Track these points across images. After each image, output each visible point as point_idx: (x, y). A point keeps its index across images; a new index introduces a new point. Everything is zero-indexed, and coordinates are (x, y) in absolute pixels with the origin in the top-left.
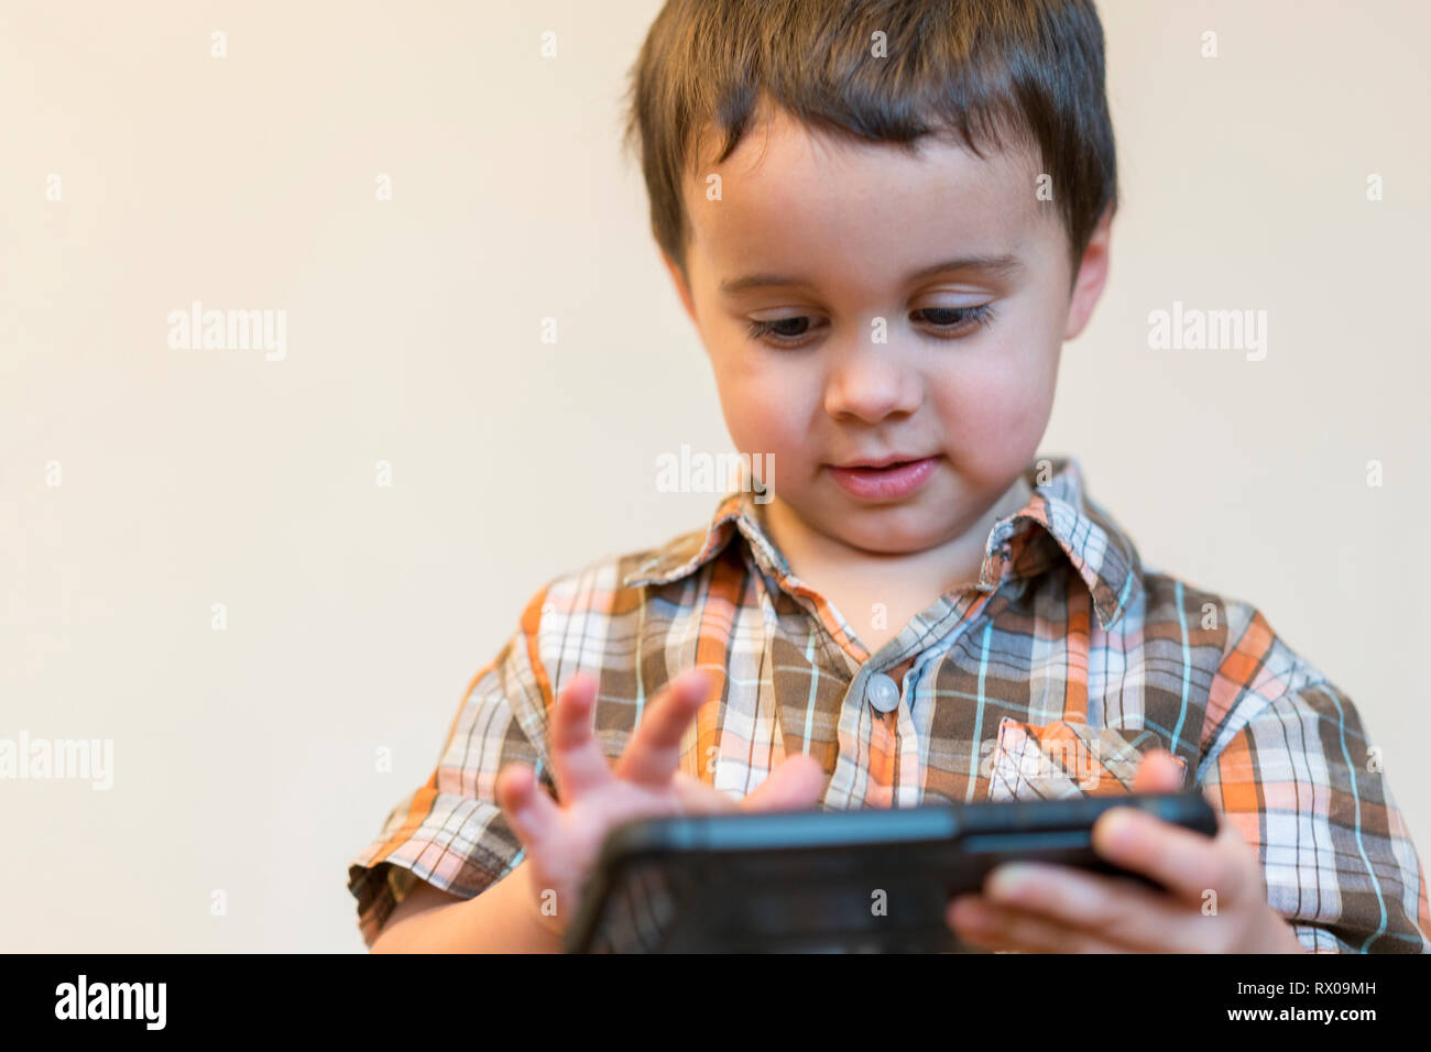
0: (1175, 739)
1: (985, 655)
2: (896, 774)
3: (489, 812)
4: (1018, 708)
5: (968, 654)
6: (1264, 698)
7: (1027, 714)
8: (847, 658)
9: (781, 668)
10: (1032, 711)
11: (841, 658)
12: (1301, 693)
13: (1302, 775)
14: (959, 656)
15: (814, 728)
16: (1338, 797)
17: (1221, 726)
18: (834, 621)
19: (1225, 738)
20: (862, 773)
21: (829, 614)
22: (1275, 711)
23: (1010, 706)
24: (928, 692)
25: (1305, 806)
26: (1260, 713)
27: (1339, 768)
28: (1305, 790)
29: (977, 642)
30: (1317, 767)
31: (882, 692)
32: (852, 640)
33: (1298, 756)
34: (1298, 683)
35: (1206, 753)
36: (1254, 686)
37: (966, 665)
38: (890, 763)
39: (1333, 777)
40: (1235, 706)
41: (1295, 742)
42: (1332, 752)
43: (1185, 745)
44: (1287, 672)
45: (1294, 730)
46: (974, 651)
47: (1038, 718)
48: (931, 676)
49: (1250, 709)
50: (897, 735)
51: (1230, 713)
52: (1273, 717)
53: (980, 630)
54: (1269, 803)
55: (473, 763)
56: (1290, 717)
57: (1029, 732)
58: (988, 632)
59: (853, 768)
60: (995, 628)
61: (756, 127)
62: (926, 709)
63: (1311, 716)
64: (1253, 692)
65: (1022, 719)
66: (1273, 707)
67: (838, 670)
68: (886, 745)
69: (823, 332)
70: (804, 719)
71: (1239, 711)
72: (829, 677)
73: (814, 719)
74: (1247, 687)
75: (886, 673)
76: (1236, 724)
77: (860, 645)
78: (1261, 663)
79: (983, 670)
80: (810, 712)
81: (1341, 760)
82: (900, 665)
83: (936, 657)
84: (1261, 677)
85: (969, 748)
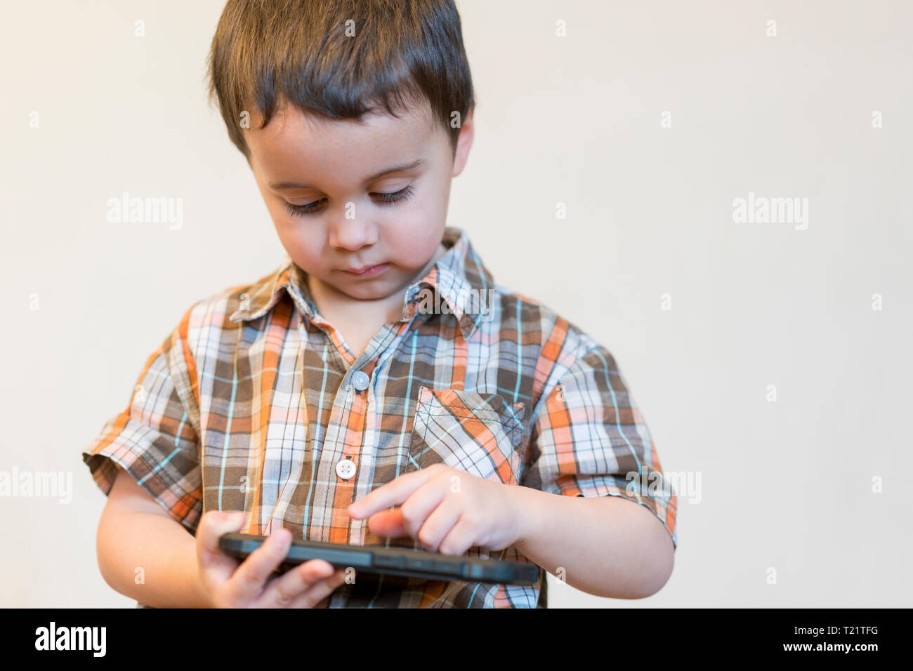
0: (516, 395)
1: (414, 351)
2: (365, 424)
3: (156, 434)
4: (428, 381)
5: (404, 353)
6: (565, 366)
7: (433, 385)
8: (343, 360)
9: (308, 367)
10: (436, 383)
11: (341, 359)
12: (584, 359)
13: (588, 403)
14: (399, 355)
15: (324, 403)
16: (608, 411)
17: (545, 384)
19: (548, 390)
21: (336, 337)
22: (571, 372)
23: (424, 381)
24: (383, 376)
25: (591, 419)
26: (564, 375)
27: (606, 394)
28: (590, 410)
29: (409, 345)
30: (594, 398)
31: (361, 380)
32: (347, 351)
33: (584, 393)
34: (582, 353)
35: (539, 399)
36: (559, 361)
37: (404, 359)
38: (363, 418)
39: (604, 401)
40: (551, 373)
41: (582, 386)
42: (602, 386)
43: (523, 396)
44: (575, 349)
45: (581, 381)
46: (407, 350)
47: (439, 387)
48: (387, 368)
49: (559, 373)
50: (367, 402)
51: (549, 377)
52: (571, 375)
53: (410, 339)
54: (574, 420)
55: (149, 408)
56: (579, 374)
57: (434, 394)
58: (415, 338)
60: (419, 335)
61: (278, 112)
62: (382, 387)
63: (589, 370)
64: (559, 364)
65: (430, 387)
66: (570, 370)
67: (338, 366)
68: (361, 409)
70: (319, 397)
71: (553, 375)
72: (333, 372)
73: (324, 398)
74: (556, 361)
75: (362, 370)
76: (552, 382)
77: (351, 354)
78: (562, 348)
79: (413, 359)
80: (322, 393)
81: (607, 390)
82: (369, 366)
83: (388, 357)
84: (563, 355)
85: (404, 402)
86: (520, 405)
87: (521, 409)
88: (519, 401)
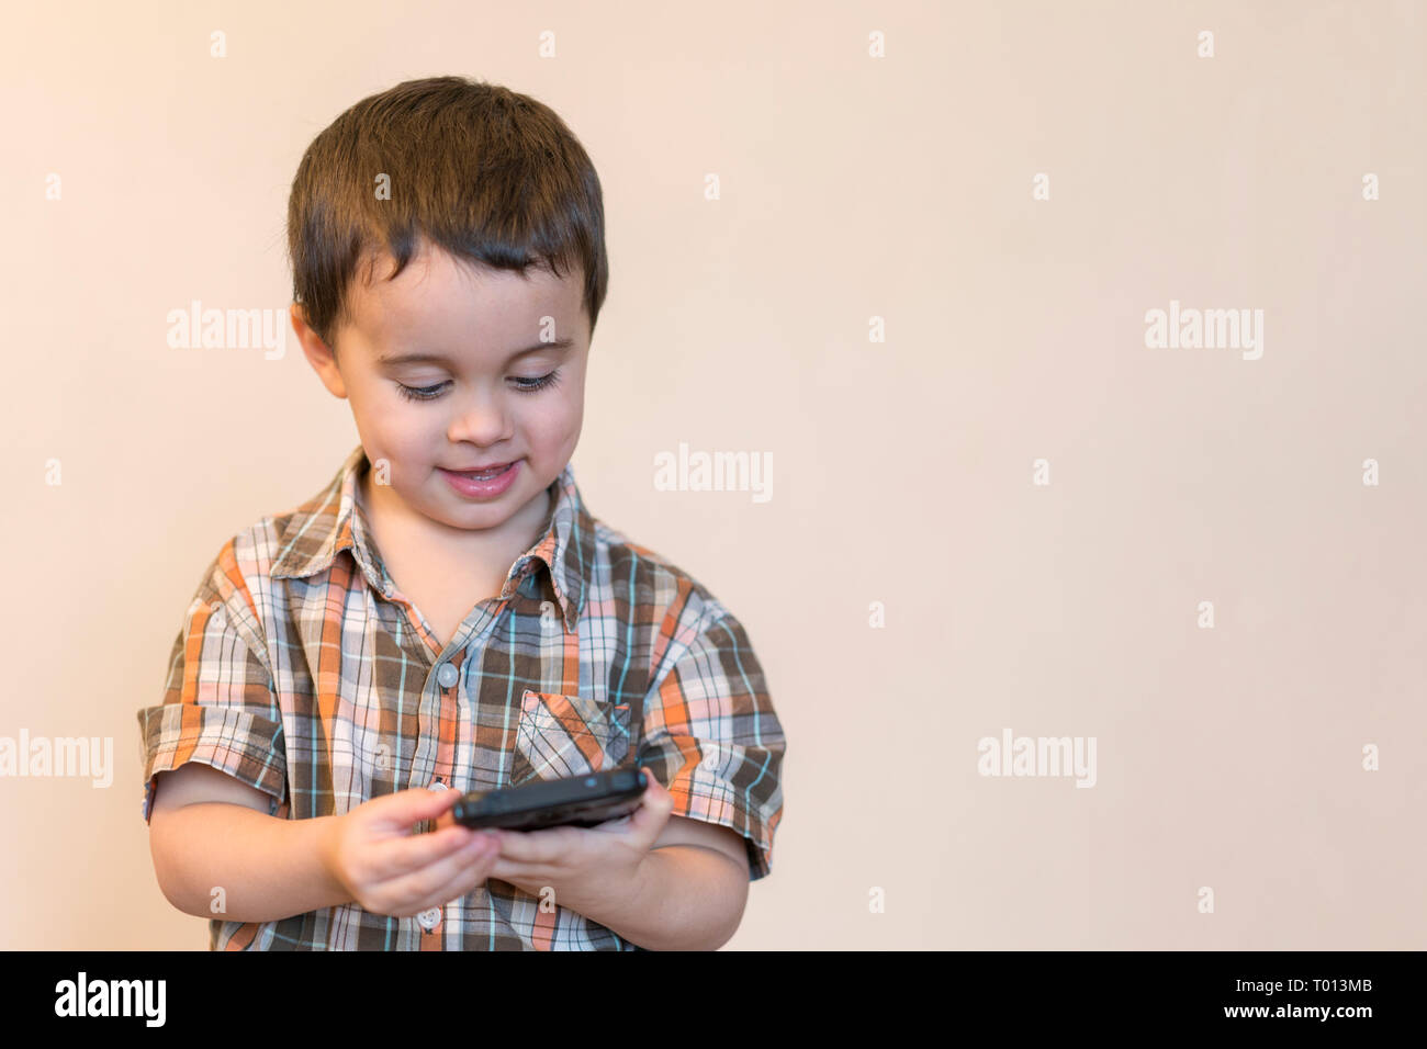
1: (513, 637)
2: (457, 735)
4: (534, 682)
5: (501, 640)
6: (683, 645)
7: (539, 686)
8: (425, 647)
9: (382, 658)
10: (543, 683)
11: (421, 646)
12: (707, 633)
13: (712, 693)
14: (495, 644)
15: (404, 705)
17: (659, 667)
18: (417, 619)
19: (662, 675)
20: (434, 742)
21: (414, 615)
22: (691, 653)
23: (529, 681)
24: (477, 674)
25: (715, 713)
26: (682, 656)
27: (736, 679)
28: (714, 703)
29: (506, 629)
30: (721, 685)
31: (448, 676)
32: (429, 633)
33: (708, 680)
34: (705, 625)
36: (676, 638)
37: (501, 648)
38: (454, 725)
39: (733, 688)
40: (666, 653)
41: (705, 671)
42: (730, 669)
44: (697, 620)
45: (703, 664)
46: (504, 637)
47: (547, 686)
48: (479, 662)
49: (676, 653)
50: (458, 705)
51: (664, 657)
52: (690, 657)
53: (507, 621)
54: (693, 716)
56: (699, 654)
57: (540, 698)
58: (513, 617)
59: (428, 740)
60: (517, 614)
61: (418, 258)
62: (476, 685)
63: (713, 651)
64: (676, 641)
65: (536, 689)
66: (690, 650)
67: (418, 654)
68: (450, 713)
69: (449, 388)
70: (397, 698)
71: (669, 656)
72: (414, 664)
73: (404, 699)
74: (672, 638)
75: (450, 662)
76: (668, 665)
77: (433, 637)
78: (678, 622)
79: (512, 649)
80: (401, 693)
81: (738, 673)
82: (459, 656)
83: (481, 644)
84: (681, 629)
85: (503, 710)
86: (625, 706)
87: (624, 712)
88: (623, 700)
